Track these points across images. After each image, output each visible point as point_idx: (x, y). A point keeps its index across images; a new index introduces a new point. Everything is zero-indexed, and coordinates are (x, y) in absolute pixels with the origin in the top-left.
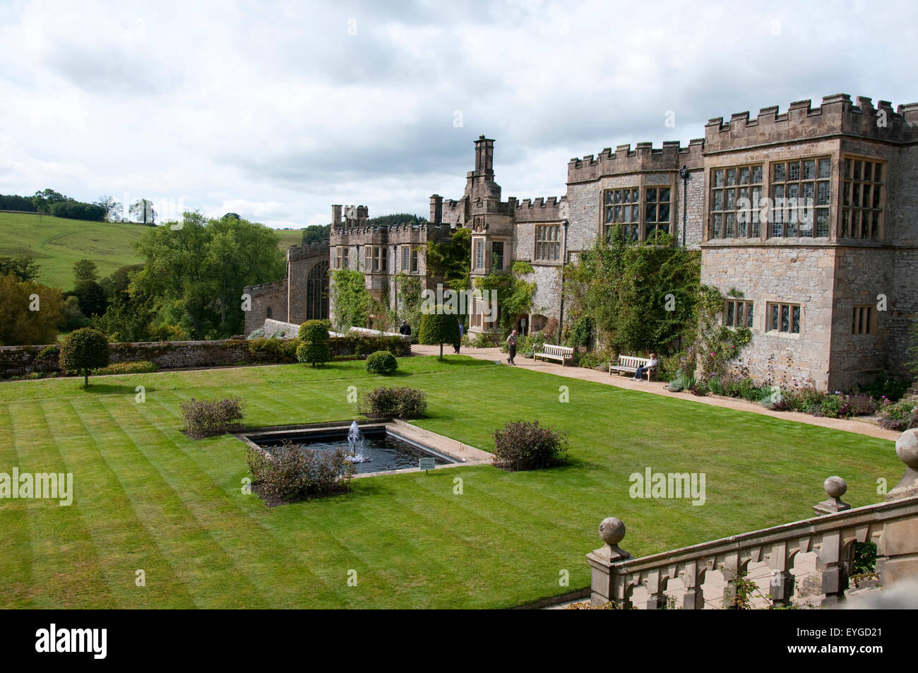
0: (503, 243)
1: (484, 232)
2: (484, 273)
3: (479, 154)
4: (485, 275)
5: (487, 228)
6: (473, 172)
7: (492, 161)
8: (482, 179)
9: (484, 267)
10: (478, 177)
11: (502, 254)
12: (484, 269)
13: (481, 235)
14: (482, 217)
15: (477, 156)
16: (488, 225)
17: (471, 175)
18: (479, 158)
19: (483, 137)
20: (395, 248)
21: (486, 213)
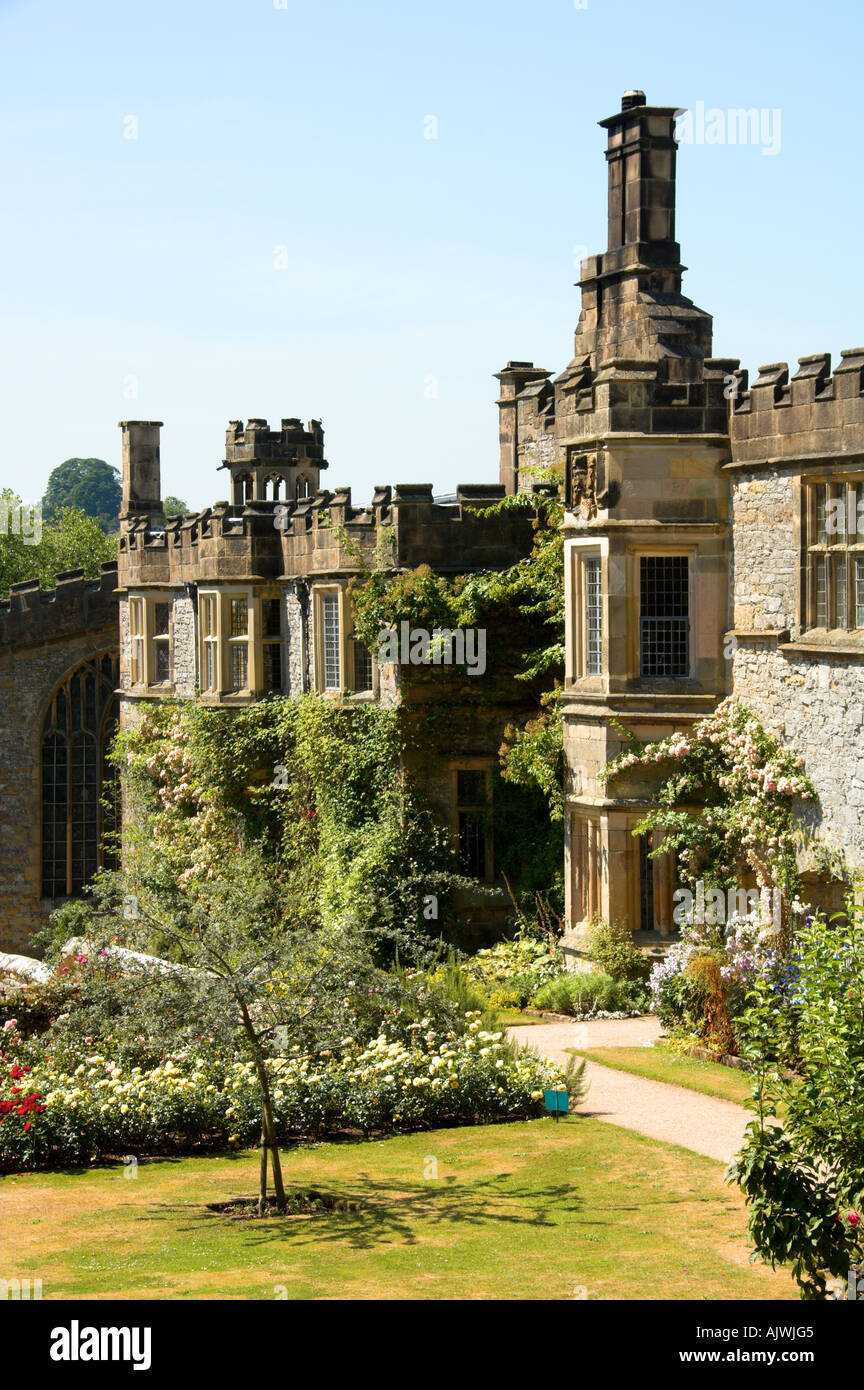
0: (685, 560)
1: (603, 517)
2: (607, 694)
3: (618, 180)
4: (610, 703)
5: (611, 501)
6: (599, 259)
7: (670, 202)
8: (630, 286)
9: (606, 670)
10: (617, 278)
11: (685, 612)
12: (606, 677)
13: (594, 532)
14: (592, 456)
15: (612, 187)
16: (615, 488)
17: (593, 273)
18: (618, 192)
19: (635, 101)
20: (303, 598)
21: (606, 434)
